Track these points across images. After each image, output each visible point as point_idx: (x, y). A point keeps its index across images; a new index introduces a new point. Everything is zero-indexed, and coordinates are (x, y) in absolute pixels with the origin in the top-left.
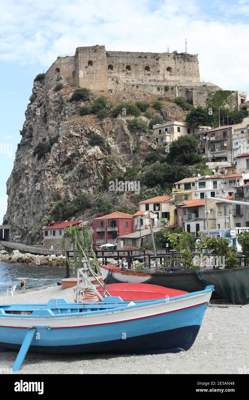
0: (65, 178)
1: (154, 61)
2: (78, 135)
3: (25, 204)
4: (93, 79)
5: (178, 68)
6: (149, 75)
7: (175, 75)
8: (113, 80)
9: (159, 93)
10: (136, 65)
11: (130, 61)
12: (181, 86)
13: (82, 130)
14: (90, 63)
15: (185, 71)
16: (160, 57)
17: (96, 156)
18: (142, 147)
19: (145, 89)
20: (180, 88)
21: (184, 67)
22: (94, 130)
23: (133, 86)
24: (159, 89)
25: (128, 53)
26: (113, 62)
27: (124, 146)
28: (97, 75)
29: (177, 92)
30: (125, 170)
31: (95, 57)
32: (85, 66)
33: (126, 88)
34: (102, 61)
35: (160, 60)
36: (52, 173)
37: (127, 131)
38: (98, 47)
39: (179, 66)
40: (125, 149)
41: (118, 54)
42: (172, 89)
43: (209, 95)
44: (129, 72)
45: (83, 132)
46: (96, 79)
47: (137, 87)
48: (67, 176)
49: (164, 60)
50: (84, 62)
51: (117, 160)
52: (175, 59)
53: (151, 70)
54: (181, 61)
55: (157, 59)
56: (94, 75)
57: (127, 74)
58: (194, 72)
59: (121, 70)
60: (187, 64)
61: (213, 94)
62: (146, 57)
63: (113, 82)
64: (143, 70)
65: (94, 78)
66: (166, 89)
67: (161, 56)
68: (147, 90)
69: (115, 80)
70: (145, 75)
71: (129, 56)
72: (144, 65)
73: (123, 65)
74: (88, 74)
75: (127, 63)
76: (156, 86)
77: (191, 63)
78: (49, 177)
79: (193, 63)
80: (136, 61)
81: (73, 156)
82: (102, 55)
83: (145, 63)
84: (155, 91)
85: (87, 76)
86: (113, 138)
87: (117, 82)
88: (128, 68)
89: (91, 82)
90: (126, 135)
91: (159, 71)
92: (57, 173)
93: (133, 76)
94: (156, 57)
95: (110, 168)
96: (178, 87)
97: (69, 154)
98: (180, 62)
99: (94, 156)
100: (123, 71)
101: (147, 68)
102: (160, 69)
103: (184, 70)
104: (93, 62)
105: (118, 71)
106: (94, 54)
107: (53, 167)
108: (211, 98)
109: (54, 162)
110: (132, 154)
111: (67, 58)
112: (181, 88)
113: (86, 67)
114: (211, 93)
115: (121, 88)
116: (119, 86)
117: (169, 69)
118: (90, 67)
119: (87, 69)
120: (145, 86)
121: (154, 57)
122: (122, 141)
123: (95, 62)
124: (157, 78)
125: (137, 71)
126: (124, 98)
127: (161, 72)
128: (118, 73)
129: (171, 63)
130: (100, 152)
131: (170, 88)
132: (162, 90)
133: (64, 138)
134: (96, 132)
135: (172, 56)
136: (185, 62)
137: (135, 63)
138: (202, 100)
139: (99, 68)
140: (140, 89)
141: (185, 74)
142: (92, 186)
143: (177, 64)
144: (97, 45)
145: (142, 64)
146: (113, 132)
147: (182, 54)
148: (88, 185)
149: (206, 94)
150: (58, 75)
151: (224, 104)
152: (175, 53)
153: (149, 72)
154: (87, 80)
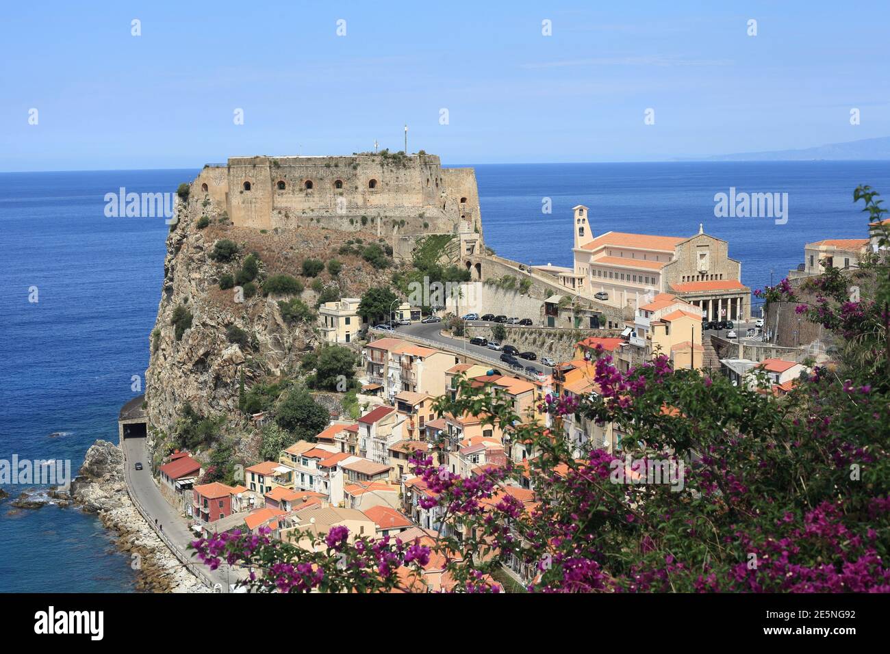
0: (199, 381)
1: (350, 170)
2: (213, 324)
3: (160, 397)
4: (252, 212)
5: (387, 180)
6: (341, 194)
7: (382, 191)
8: (280, 213)
9: (352, 229)
10: (321, 179)
11: (311, 174)
12: (386, 217)
13: (218, 317)
14: (248, 186)
15: (398, 185)
16: (358, 164)
17: (234, 359)
18: (297, 344)
19: (329, 223)
20: (384, 220)
21: (397, 178)
22: (233, 319)
23: (312, 219)
24: (352, 222)
25: (309, 159)
26: (285, 176)
27: (276, 339)
28: (257, 205)
29: (379, 227)
30: (278, 373)
31: (253, 176)
32: (239, 190)
33: (300, 224)
34: (264, 182)
35: (359, 168)
36: (183, 372)
37: (279, 320)
38: (258, 160)
39: (389, 177)
40: (278, 343)
41: (293, 163)
42: (372, 221)
43: (417, 242)
44: (309, 191)
45: (220, 320)
46: (256, 211)
47: (318, 221)
48: (202, 379)
49: (366, 169)
50: (238, 184)
51: (269, 359)
52: (382, 165)
53: (344, 185)
54: (393, 169)
55: (355, 168)
56: (253, 205)
57: (307, 195)
58: (414, 186)
59: (297, 188)
60: (402, 172)
61: (423, 241)
62: (336, 166)
63: (280, 216)
64: (331, 187)
65: (253, 209)
66: (364, 220)
67: (360, 163)
68: (333, 225)
69: (283, 212)
70: (334, 195)
71: (310, 164)
72: (333, 178)
73: (301, 180)
74: (243, 203)
75: (307, 177)
76: (348, 217)
77: (408, 170)
78: (180, 377)
79: (412, 170)
80: (322, 172)
81: (207, 354)
82: (263, 173)
83: (334, 176)
84: (346, 226)
85: (243, 205)
86: (263, 325)
87: (287, 216)
88: (309, 185)
89: (248, 215)
90: (278, 325)
91: (356, 188)
92: (189, 373)
93: (316, 199)
94: (353, 163)
95: (254, 375)
96: (381, 219)
97: (201, 352)
98: (391, 171)
99: (232, 359)
100: (301, 190)
101: (338, 184)
102: (359, 184)
103: (396, 183)
104: (251, 185)
105: (293, 191)
106: (253, 171)
107: (184, 363)
108: (420, 247)
109: (186, 357)
110: (287, 351)
111: (217, 169)
112: (386, 220)
113: (242, 192)
114: (420, 240)
115: (292, 224)
116: (289, 222)
117: (372, 184)
118: (248, 192)
119: (243, 195)
120: (330, 218)
121: (350, 164)
122: (274, 332)
123: (253, 184)
124: (354, 198)
125: (322, 189)
126: (292, 248)
127: (360, 189)
128: (294, 194)
129: (375, 172)
130: (239, 353)
131: (369, 219)
132: (357, 222)
133: (197, 325)
134: (236, 323)
135: (378, 159)
136: (398, 169)
137: (319, 176)
138: (407, 250)
139: (259, 194)
140: (322, 225)
141: (398, 190)
142: (232, 398)
143: (386, 174)
144: (257, 157)
145: (330, 177)
146: (263, 318)
147: (394, 157)
148: (226, 397)
149: (412, 241)
150: (206, 196)
151: (441, 256)
152: (384, 154)
153: (340, 190)
154: (243, 213)
